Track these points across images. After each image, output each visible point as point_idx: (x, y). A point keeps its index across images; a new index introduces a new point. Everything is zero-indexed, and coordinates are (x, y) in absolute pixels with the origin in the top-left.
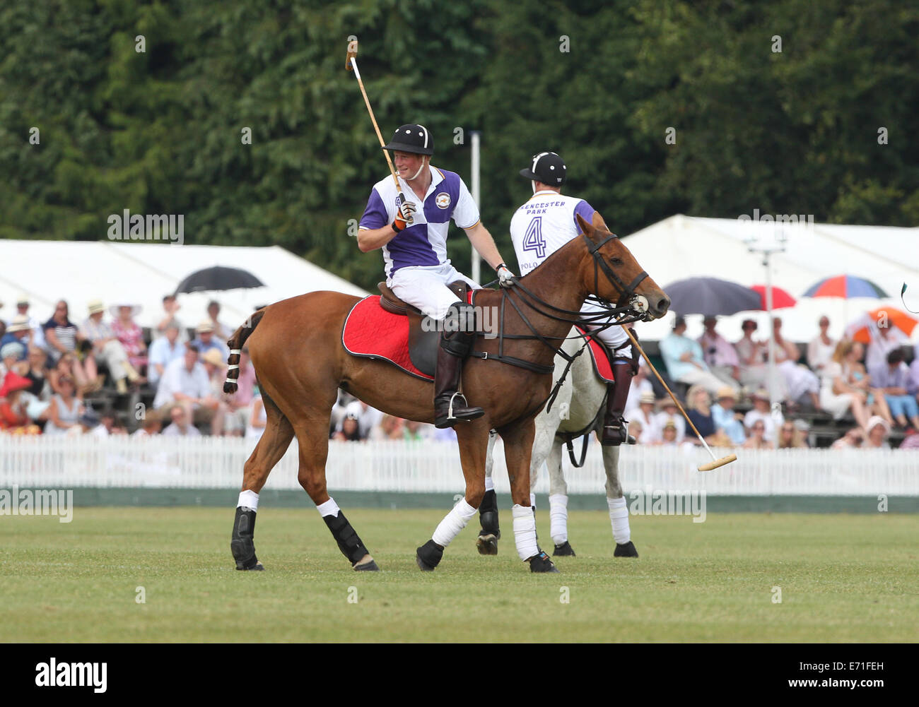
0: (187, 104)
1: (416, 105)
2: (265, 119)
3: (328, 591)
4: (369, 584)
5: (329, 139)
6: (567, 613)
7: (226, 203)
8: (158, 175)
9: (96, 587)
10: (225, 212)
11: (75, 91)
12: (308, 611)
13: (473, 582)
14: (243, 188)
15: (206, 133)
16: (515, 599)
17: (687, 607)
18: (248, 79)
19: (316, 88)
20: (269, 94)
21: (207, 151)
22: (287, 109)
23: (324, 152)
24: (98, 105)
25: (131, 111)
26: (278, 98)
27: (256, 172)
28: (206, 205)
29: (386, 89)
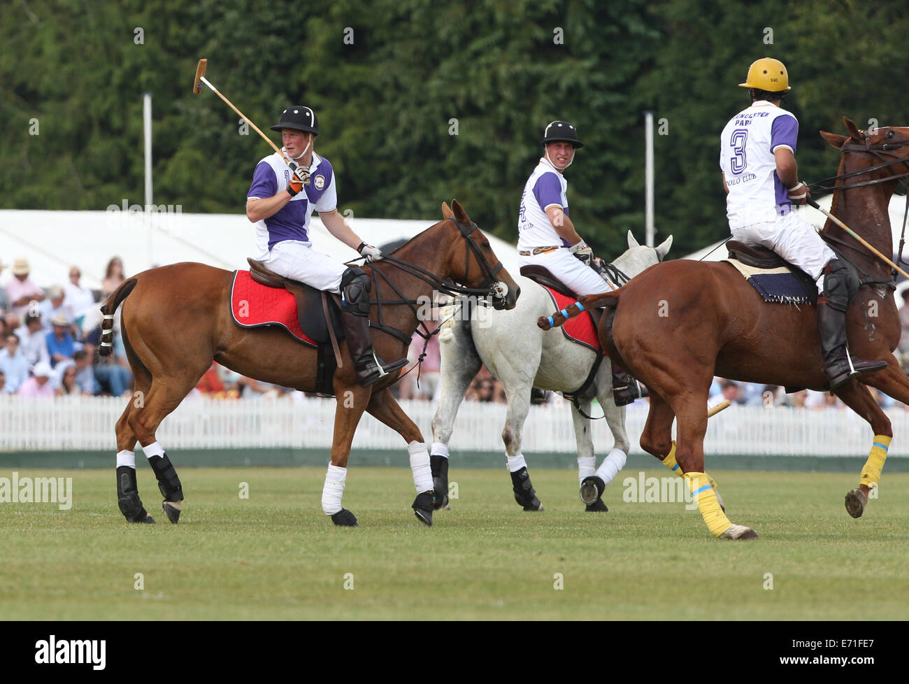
0: (378, 85)
1: (594, 86)
2: (453, 99)
3: (508, 546)
4: (547, 540)
5: (509, 120)
6: (734, 568)
7: (415, 180)
8: (353, 154)
9: (289, 542)
10: (414, 187)
11: (273, 74)
12: (488, 565)
13: (646, 538)
14: (430, 165)
15: (396, 114)
16: (685, 555)
17: (848, 562)
18: (436, 63)
19: (503, 71)
20: (457, 76)
21: (399, 131)
22: (474, 91)
23: (505, 131)
24: (294, 87)
25: (325, 92)
26: (465, 80)
27: (443, 149)
28: (395, 181)
29: (565, 72)
